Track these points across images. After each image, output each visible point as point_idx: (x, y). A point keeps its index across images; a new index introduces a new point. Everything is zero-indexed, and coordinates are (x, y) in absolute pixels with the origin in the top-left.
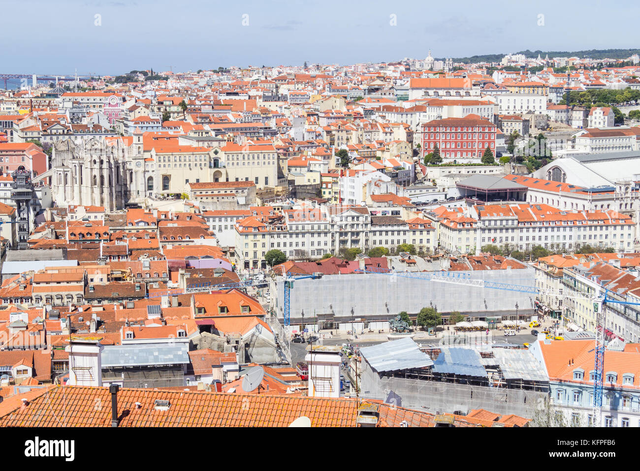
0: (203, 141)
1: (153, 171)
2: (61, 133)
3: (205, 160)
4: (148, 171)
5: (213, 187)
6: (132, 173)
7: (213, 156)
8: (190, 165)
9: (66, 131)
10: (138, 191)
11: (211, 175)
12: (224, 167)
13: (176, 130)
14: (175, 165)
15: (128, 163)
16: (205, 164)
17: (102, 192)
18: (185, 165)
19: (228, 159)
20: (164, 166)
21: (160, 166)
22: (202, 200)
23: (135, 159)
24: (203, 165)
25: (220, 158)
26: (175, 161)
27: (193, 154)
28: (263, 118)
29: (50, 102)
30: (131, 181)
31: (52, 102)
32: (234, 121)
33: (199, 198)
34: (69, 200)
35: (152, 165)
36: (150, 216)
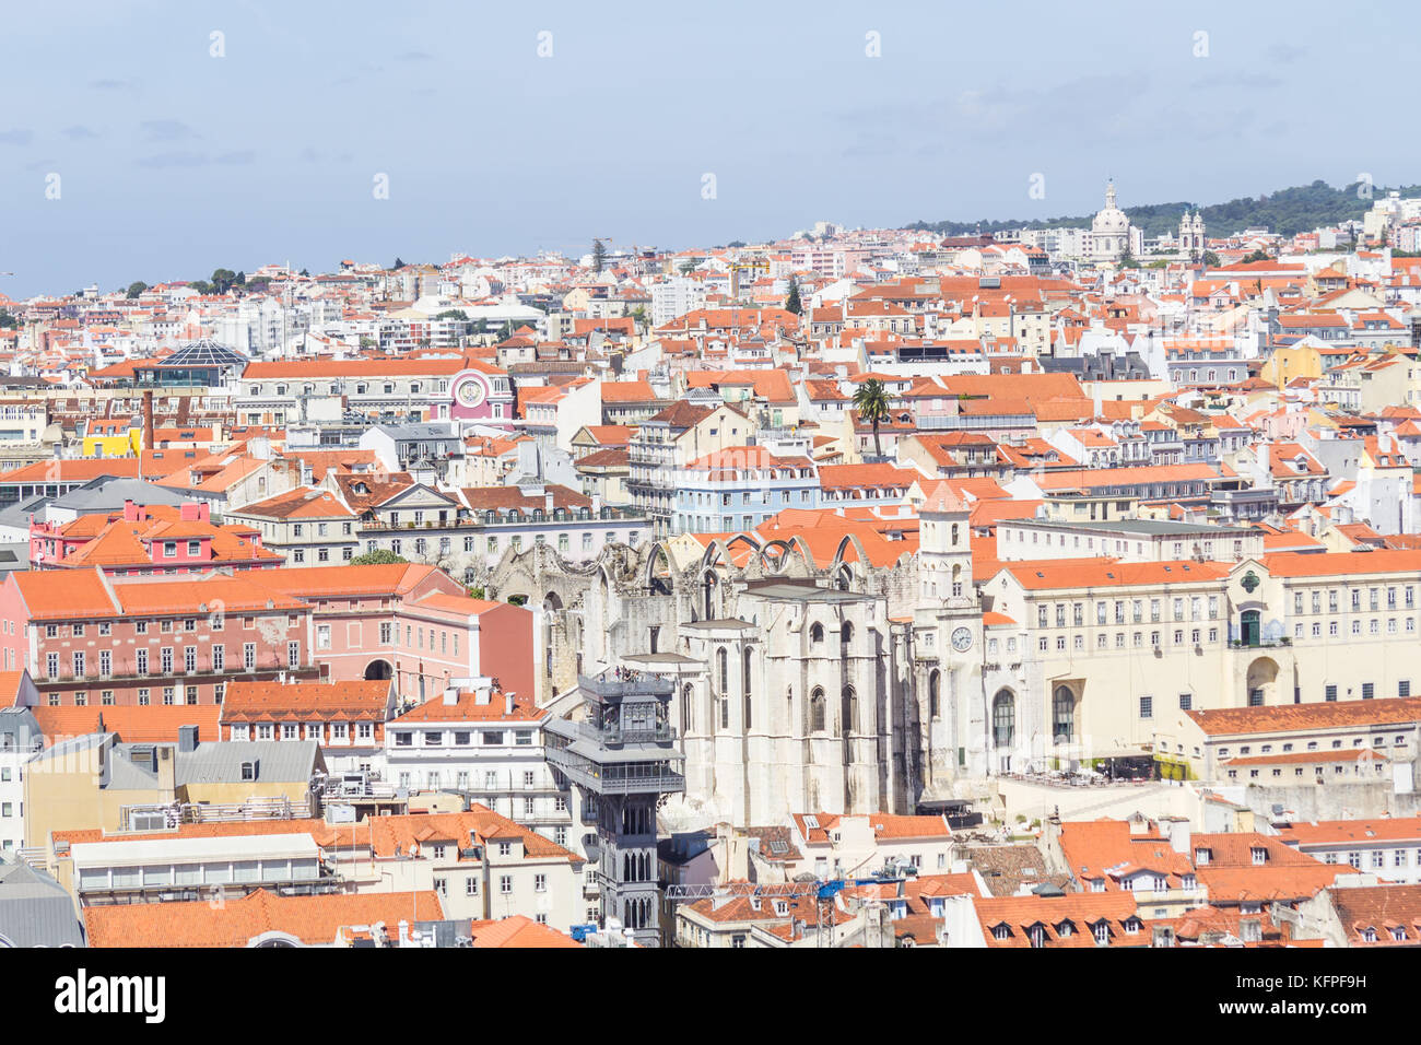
0: (1178, 536)
1: (1015, 666)
2: (436, 525)
3: (1213, 615)
4: (997, 667)
5: (1284, 727)
6: (935, 676)
7: (1239, 595)
8: (1155, 636)
9: (452, 515)
10: (962, 750)
11: (1237, 675)
12: (1286, 641)
13: (890, 502)
14: (1102, 637)
15: (922, 634)
16: (1213, 631)
17: (848, 759)
18: (1138, 635)
19: (1299, 610)
20: (1061, 643)
21: (1043, 644)
22: (1257, 781)
23: (949, 617)
24: (1204, 636)
25: (1264, 606)
26: (1102, 621)
27: (1167, 592)
28: (1188, 443)
29: (185, 402)
30: (934, 711)
31: (194, 401)
32: (1086, 458)
33: (1244, 773)
34: (698, 796)
35: (1012, 639)
36: (1159, 848)
